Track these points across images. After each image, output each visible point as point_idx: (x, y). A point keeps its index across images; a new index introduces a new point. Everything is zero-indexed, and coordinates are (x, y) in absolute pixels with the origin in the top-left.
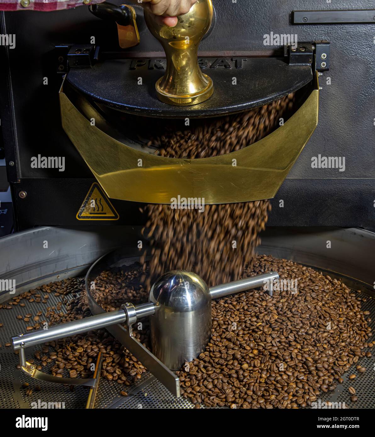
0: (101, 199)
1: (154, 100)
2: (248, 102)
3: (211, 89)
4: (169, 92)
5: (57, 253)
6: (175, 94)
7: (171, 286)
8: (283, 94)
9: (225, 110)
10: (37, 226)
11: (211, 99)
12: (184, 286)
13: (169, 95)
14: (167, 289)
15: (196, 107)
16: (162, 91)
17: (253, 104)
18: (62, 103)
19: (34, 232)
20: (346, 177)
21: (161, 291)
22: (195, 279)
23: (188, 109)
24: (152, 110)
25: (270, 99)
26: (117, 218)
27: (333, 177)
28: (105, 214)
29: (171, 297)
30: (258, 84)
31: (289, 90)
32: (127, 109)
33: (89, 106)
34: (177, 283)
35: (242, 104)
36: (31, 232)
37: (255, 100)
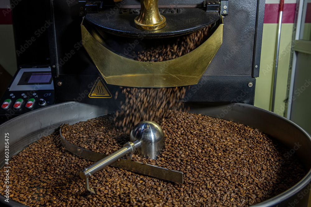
0: (102, 86)
1: (133, 28)
2: (186, 29)
3: (165, 22)
4: (142, 23)
5: (78, 116)
6: (145, 24)
7: (142, 129)
8: (204, 26)
9: (173, 33)
10: (67, 101)
11: (165, 27)
12: (150, 129)
13: (141, 25)
14: (140, 131)
15: (157, 32)
16: (138, 23)
17: (188, 30)
18: (82, 31)
19: (66, 104)
20: (235, 75)
21: (137, 132)
22: (156, 126)
23: (153, 32)
24: (132, 33)
25: (197, 28)
26: (111, 97)
27: (228, 75)
28: (104, 94)
29: (143, 135)
30: (190, 20)
31: (207, 23)
32: (119, 32)
33: (96, 35)
34: (145, 127)
35: (182, 30)
36: (64, 104)
37: (189, 28)
